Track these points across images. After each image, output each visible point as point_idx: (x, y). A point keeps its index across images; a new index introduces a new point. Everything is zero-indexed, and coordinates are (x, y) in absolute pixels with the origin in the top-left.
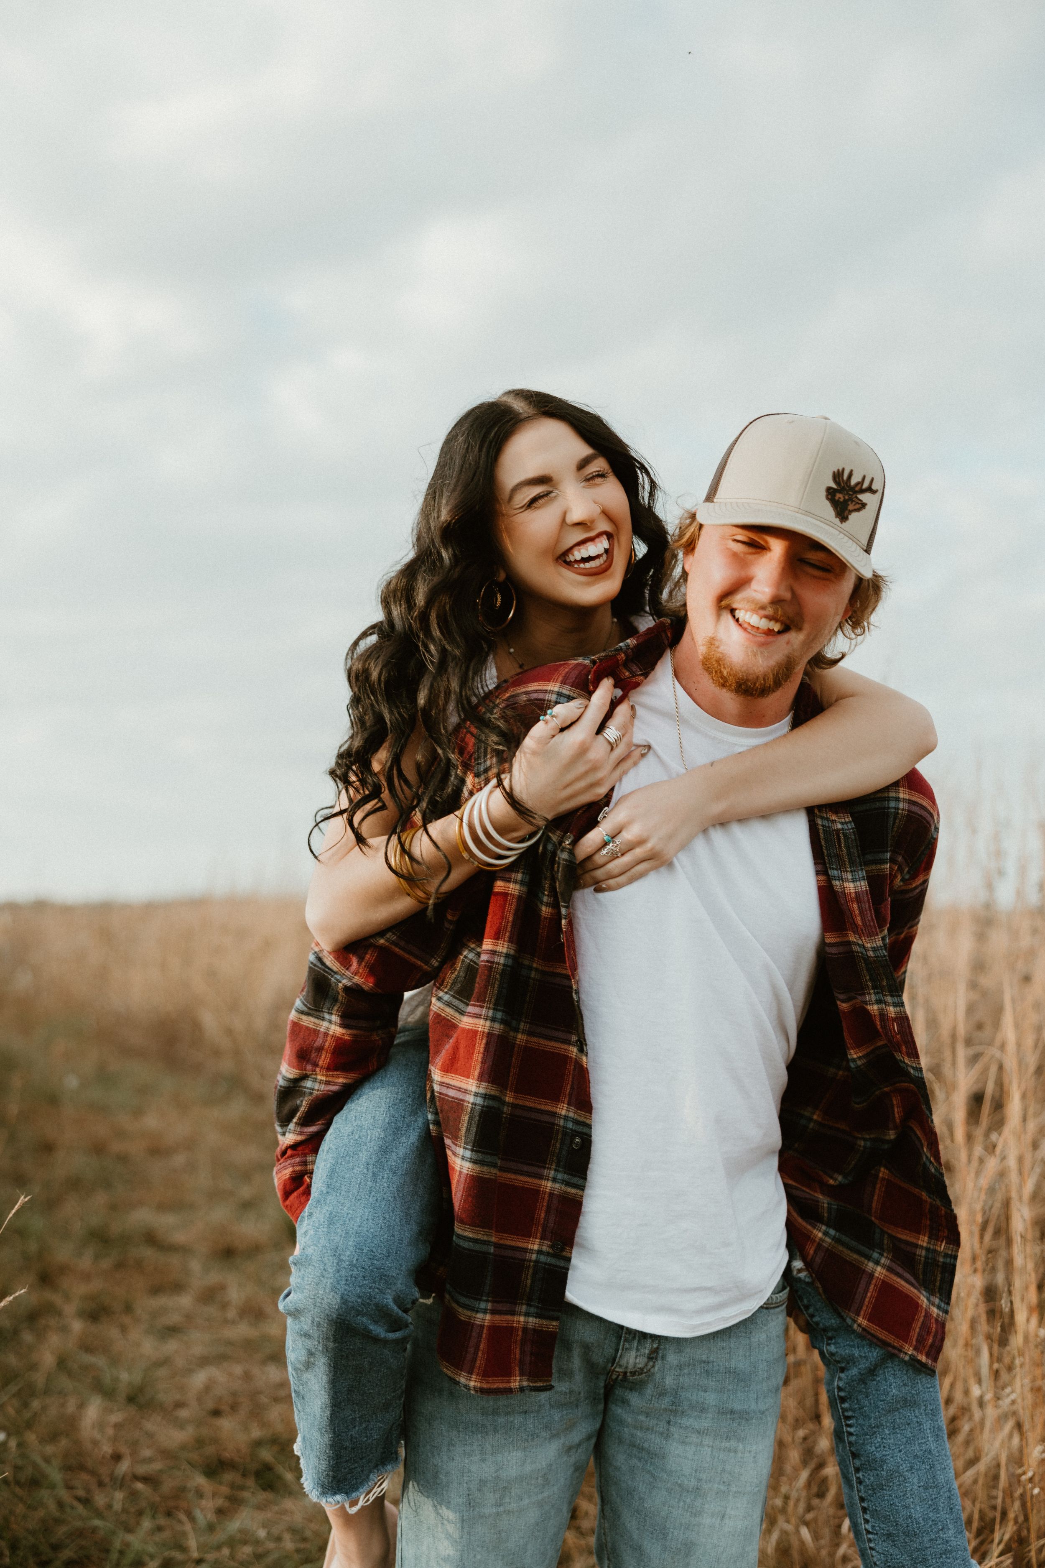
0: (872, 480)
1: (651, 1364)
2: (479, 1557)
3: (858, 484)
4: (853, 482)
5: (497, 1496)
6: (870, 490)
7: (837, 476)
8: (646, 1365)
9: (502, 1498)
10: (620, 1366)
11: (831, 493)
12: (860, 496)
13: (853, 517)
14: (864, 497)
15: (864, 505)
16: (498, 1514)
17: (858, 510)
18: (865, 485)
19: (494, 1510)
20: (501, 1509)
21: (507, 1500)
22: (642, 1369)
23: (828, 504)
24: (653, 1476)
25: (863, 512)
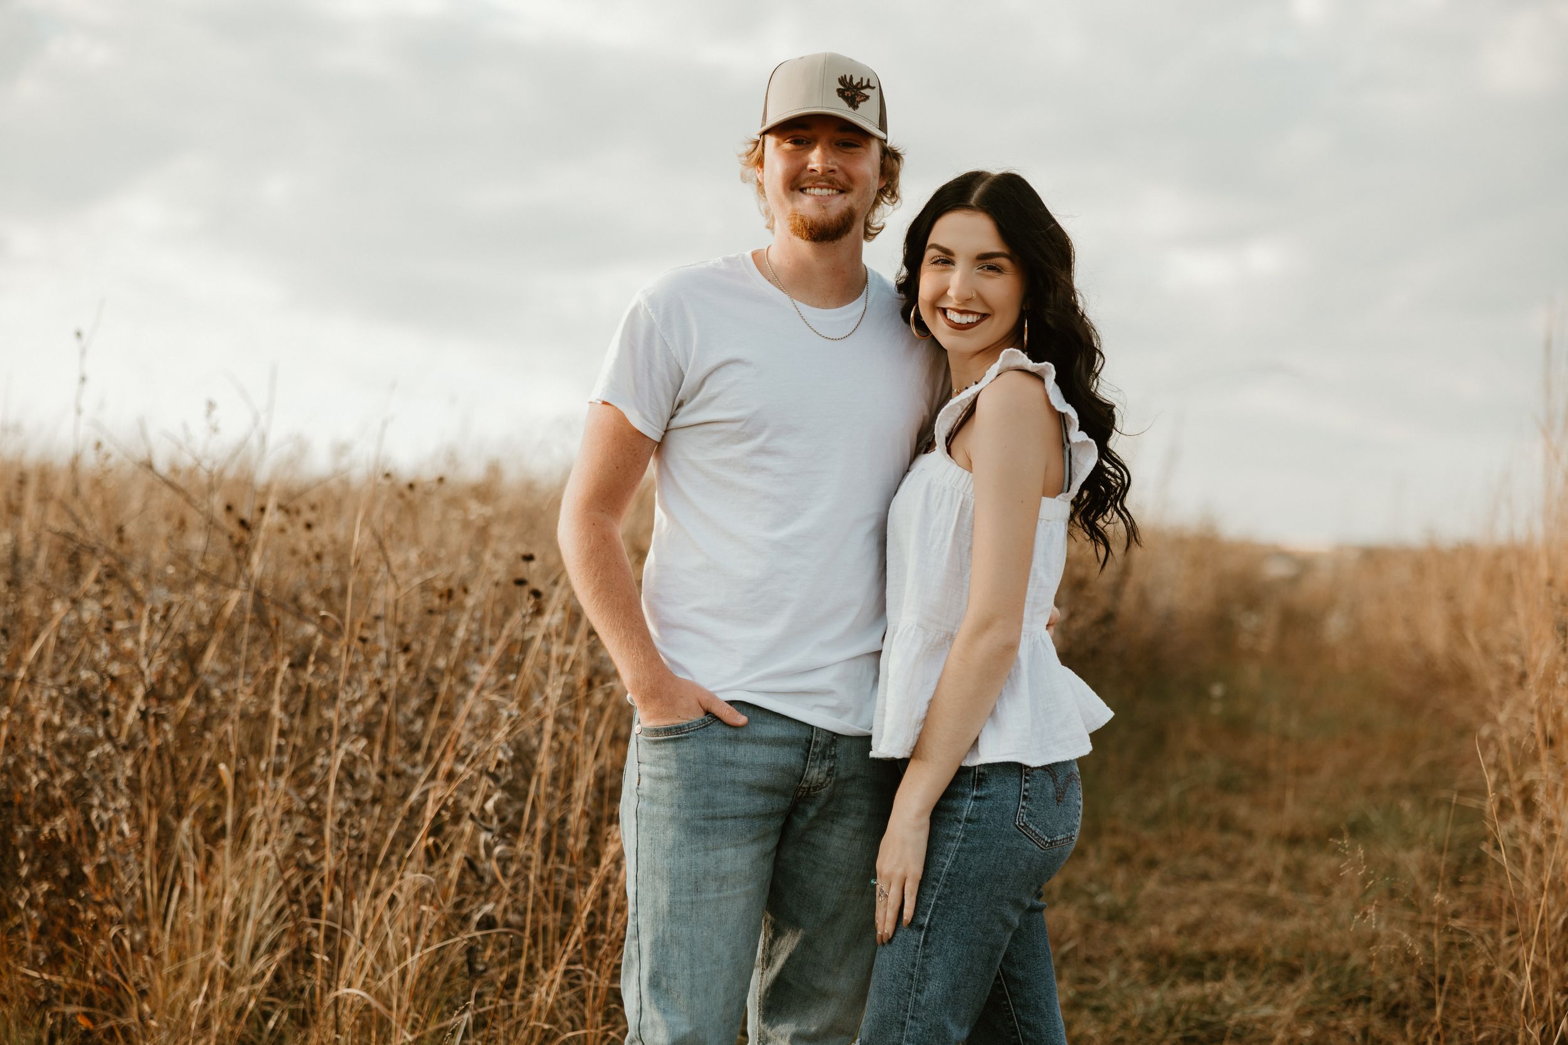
0: (869, 80)
1: (829, 779)
2: (705, 934)
3: (858, 84)
4: (855, 83)
5: (718, 884)
6: (868, 86)
7: (842, 80)
8: (825, 780)
9: (721, 886)
10: (807, 781)
11: (841, 93)
12: (863, 91)
13: (861, 105)
14: (866, 92)
15: (867, 97)
16: (719, 899)
17: (864, 100)
18: (864, 84)
19: (716, 895)
20: (721, 895)
21: (725, 887)
22: (822, 784)
23: (841, 99)
24: (815, 863)
25: (868, 101)
